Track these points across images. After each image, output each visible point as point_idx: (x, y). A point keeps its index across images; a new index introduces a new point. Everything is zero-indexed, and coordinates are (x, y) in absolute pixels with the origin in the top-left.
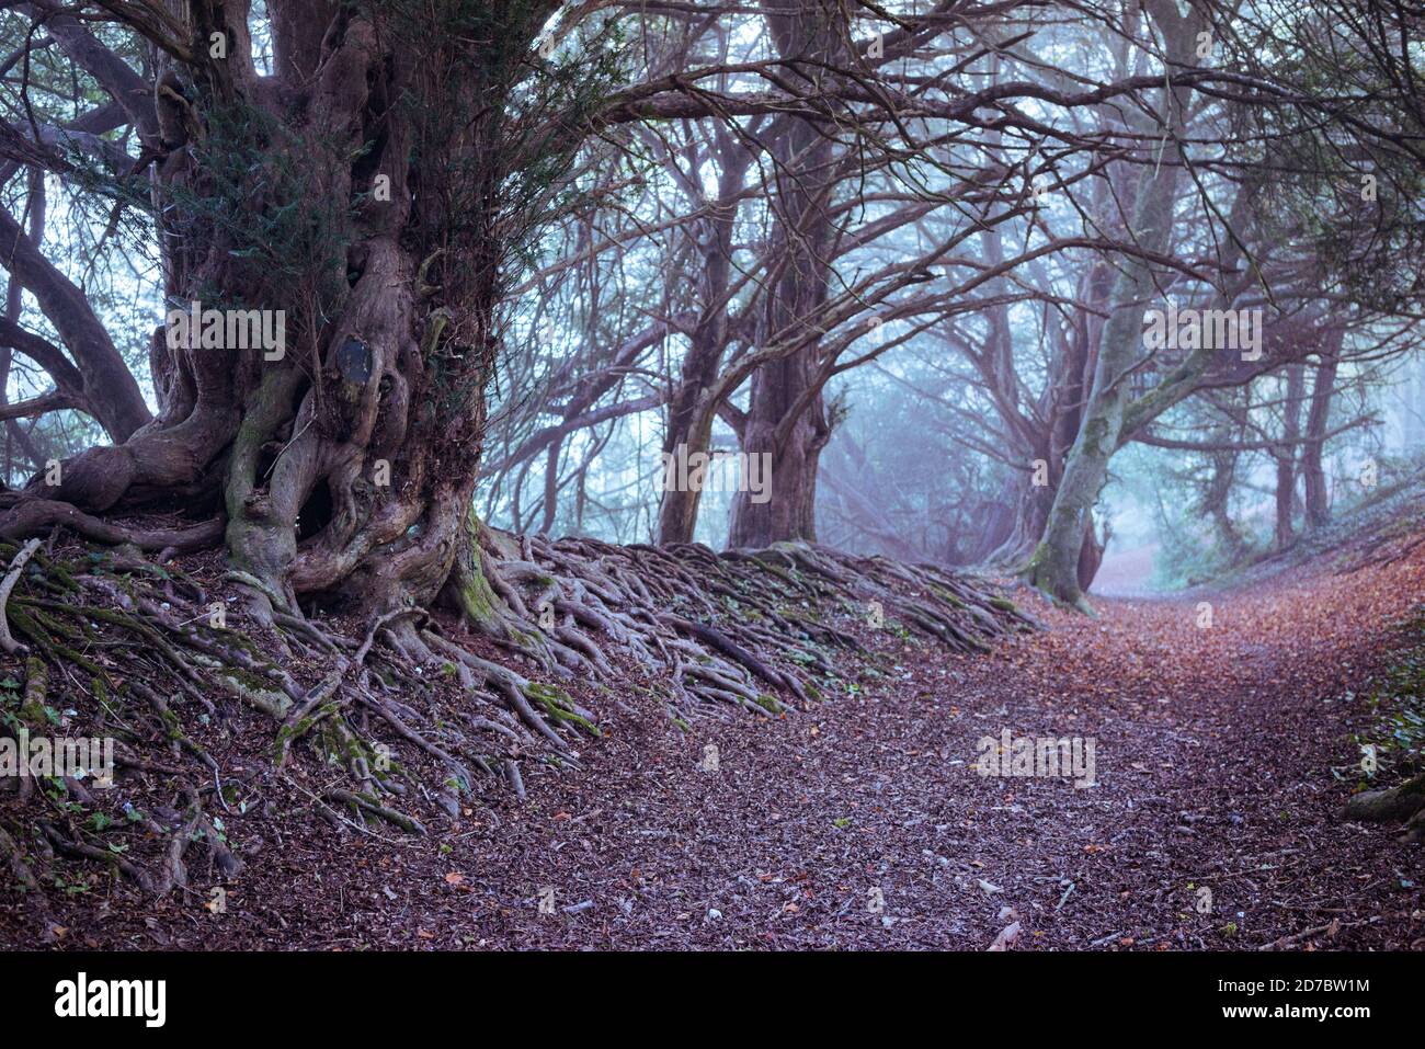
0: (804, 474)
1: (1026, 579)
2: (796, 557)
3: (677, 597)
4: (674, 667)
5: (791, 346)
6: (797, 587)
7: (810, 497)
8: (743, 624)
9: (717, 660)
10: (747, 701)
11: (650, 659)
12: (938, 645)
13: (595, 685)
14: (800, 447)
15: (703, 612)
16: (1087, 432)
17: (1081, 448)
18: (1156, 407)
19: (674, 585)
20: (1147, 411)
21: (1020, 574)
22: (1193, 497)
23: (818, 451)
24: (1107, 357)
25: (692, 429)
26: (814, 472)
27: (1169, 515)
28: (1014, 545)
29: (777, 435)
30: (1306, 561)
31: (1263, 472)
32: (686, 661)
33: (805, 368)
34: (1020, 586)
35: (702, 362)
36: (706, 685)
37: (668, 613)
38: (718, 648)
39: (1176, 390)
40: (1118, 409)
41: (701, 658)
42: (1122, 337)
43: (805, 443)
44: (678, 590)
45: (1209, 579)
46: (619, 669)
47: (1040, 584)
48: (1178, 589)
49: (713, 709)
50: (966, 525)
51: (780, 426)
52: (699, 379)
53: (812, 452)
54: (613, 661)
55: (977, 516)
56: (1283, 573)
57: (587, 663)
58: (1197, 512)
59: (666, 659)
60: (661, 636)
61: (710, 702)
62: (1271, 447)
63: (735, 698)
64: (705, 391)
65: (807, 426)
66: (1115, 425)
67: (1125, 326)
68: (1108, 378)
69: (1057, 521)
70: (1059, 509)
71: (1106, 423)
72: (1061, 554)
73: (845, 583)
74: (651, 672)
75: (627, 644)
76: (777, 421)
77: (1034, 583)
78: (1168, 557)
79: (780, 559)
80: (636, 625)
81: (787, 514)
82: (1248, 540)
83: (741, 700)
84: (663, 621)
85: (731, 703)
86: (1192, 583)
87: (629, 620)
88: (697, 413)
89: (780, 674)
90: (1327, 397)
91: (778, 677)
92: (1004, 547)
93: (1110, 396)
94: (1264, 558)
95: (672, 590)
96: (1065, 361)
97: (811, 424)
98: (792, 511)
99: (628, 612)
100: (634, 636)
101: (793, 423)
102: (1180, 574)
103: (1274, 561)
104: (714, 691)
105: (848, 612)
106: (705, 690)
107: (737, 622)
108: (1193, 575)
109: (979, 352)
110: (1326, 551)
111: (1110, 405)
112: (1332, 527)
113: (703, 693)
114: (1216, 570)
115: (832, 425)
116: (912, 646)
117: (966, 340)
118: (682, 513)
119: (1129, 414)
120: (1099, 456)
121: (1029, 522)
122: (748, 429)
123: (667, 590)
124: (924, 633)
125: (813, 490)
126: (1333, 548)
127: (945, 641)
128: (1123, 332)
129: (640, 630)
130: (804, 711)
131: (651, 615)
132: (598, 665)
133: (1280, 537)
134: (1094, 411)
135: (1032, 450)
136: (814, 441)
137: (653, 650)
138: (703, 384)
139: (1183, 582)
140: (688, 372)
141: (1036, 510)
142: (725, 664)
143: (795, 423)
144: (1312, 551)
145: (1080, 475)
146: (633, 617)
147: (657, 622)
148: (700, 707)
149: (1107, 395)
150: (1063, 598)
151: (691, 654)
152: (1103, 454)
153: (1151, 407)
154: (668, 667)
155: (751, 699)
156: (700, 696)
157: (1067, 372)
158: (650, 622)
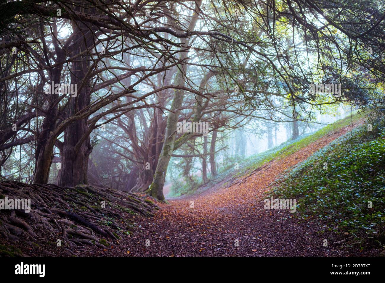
0: (84, 162)
1: (148, 194)
2: (87, 188)
3: (55, 203)
4: (63, 231)
5: (85, 115)
6: (92, 198)
7: (86, 170)
8: (81, 211)
9: (78, 226)
10: (96, 243)
11: (52, 229)
12: (141, 215)
13: (31, 243)
14: (83, 153)
15: (66, 208)
16: (164, 149)
17: (163, 154)
18: (183, 142)
19: (53, 198)
20: (180, 143)
21: (147, 193)
22: (181, 171)
23: (88, 155)
24: (169, 127)
25: (47, 146)
26: (87, 162)
27: (174, 177)
28: (138, 186)
29: (75, 149)
30: (214, 186)
31: (198, 163)
32: (67, 228)
33: (84, 127)
34: (147, 196)
35: (50, 122)
36: (77, 238)
37: (54, 208)
38: (77, 221)
39: (188, 137)
40: (173, 142)
41: (72, 226)
42: (173, 122)
43: (84, 152)
44: (55, 200)
45: (186, 193)
46: (39, 234)
47: (153, 195)
48: (178, 196)
49: (84, 248)
50: (121, 182)
51: (76, 146)
52: (49, 128)
53: (87, 155)
54: (37, 231)
55: (124, 179)
56: (208, 189)
57: (25, 233)
58: (182, 175)
59: (58, 228)
60: (55, 218)
61: (80, 245)
62: (201, 156)
63: (91, 242)
64: (51, 133)
65: (85, 146)
66: (172, 147)
67: (174, 118)
68: (169, 133)
69: (157, 176)
70: (157, 172)
71: (170, 147)
72: (158, 186)
73: (106, 197)
74: (53, 234)
75: (41, 223)
76: (74, 145)
77: (151, 195)
78: (174, 188)
79: (81, 189)
80: (43, 214)
81: (79, 176)
82: (195, 182)
83: (94, 242)
84: (54, 212)
85: (90, 244)
86: (182, 194)
87: (40, 212)
88: (49, 140)
89: (104, 230)
90: (215, 142)
91: (104, 231)
92: (135, 186)
93: (170, 139)
94: (201, 186)
95: (52, 200)
96: (151, 132)
97: (86, 146)
98: (81, 175)
99: (39, 209)
100: (44, 219)
101: (80, 145)
102: (178, 192)
103: (204, 187)
104: (81, 240)
105: (110, 206)
106: (78, 240)
107: (79, 211)
108: (182, 192)
109: (128, 129)
110: (218, 183)
111: (171, 141)
112: (218, 177)
113: (77, 241)
114: (188, 190)
115: (93, 146)
116: (135, 215)
117: (124, 125)
118: (43, 176)
119: (175, 144)
120: (168, 156)
121: (143, 179)
122: (64, 148)
123: (50, 200)
124: (135, 211)
125: (87, 168)
126: (220, 182)
127: (142, 213)
128: (173, 120)
129: (46, 216)
130: (117, 244)
131: (48, 210)
132: (29, 233)
133: (204, 180)
134: (166, 143)
135: (143, 157)
136: (87, 151)
137: (52, 224)
138: (50, 130)
139: (179, 194)
140: (44, 126)
141: (145, 175)
142: (82, 228)
143: (81, 145)
144: (215, 183)
145: (163, 162)
146: (42, 211)
147: (51, 212)
148: (78, 248)
149: (169, 138)
150: (159, 199)
151: (68, 225)
152: (169, 155)
153: (181, 142)
154: (60, 231)
155: (97, 241)
156: (76, 243)
157: (152, 135)
158: (48, 212)
